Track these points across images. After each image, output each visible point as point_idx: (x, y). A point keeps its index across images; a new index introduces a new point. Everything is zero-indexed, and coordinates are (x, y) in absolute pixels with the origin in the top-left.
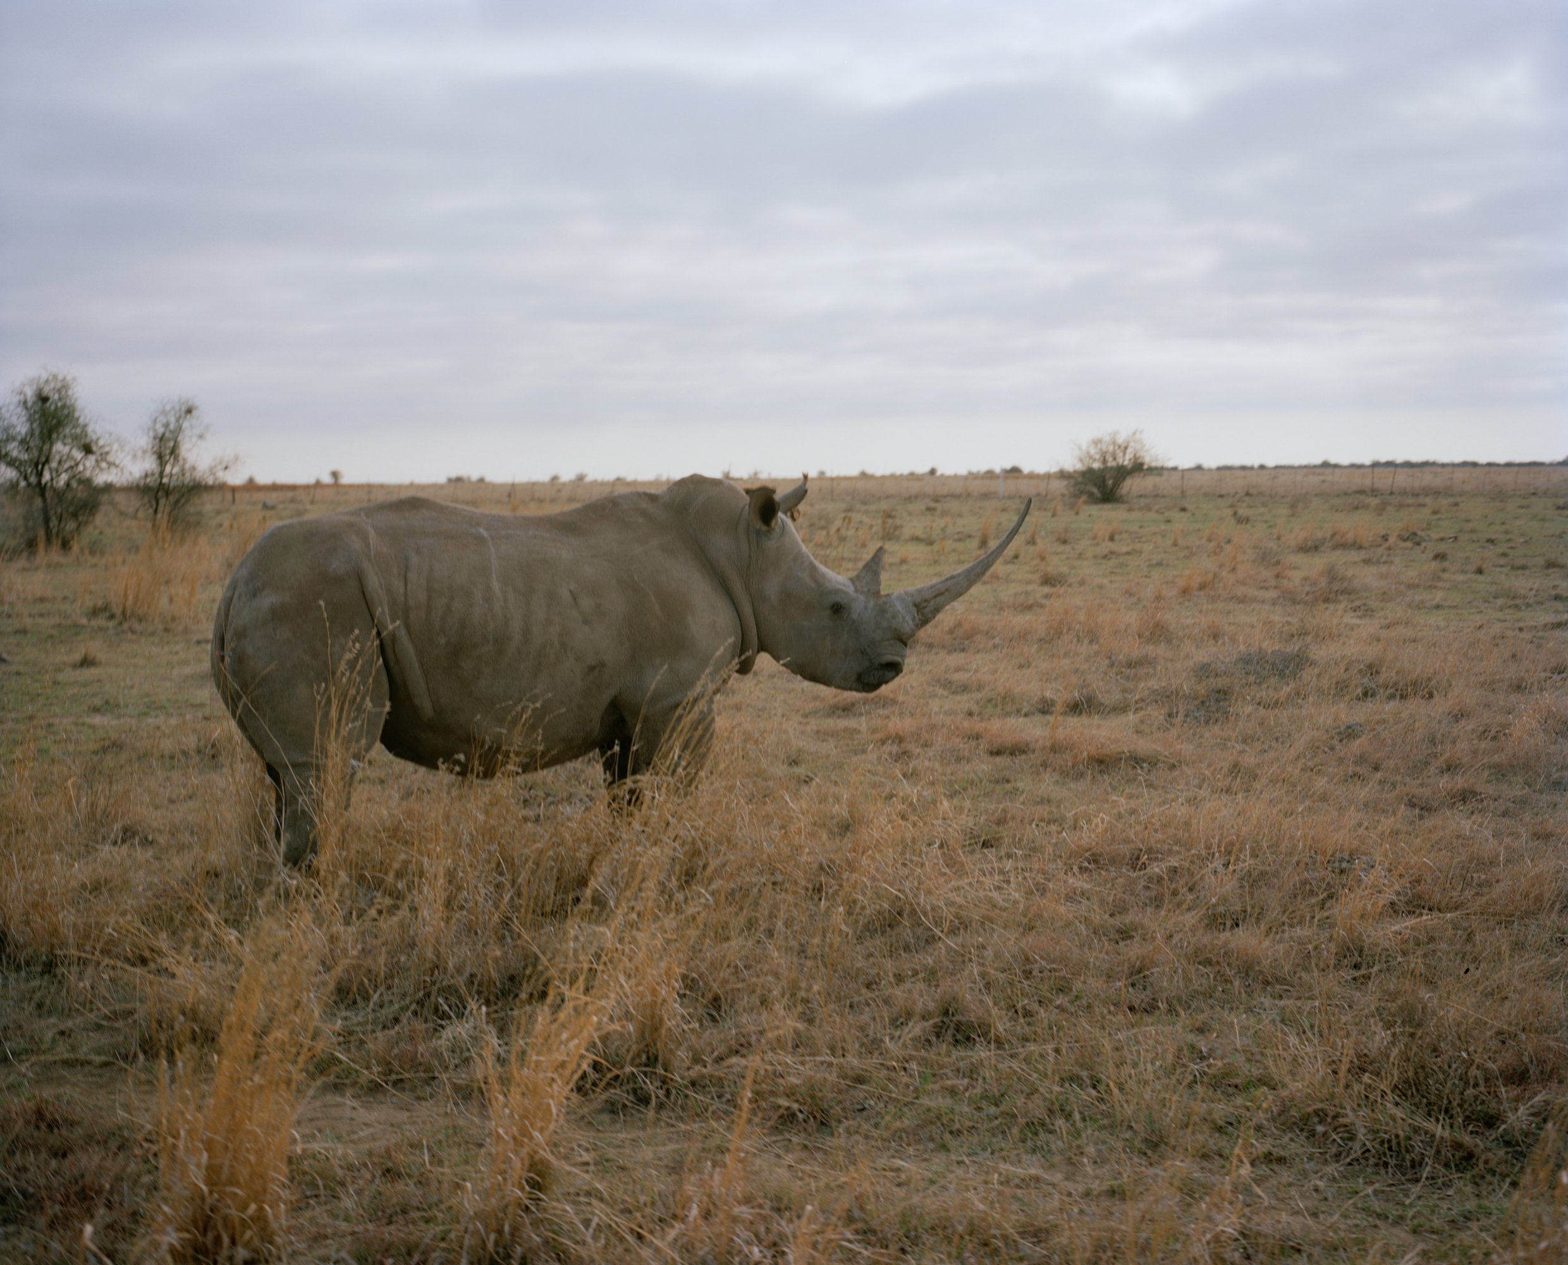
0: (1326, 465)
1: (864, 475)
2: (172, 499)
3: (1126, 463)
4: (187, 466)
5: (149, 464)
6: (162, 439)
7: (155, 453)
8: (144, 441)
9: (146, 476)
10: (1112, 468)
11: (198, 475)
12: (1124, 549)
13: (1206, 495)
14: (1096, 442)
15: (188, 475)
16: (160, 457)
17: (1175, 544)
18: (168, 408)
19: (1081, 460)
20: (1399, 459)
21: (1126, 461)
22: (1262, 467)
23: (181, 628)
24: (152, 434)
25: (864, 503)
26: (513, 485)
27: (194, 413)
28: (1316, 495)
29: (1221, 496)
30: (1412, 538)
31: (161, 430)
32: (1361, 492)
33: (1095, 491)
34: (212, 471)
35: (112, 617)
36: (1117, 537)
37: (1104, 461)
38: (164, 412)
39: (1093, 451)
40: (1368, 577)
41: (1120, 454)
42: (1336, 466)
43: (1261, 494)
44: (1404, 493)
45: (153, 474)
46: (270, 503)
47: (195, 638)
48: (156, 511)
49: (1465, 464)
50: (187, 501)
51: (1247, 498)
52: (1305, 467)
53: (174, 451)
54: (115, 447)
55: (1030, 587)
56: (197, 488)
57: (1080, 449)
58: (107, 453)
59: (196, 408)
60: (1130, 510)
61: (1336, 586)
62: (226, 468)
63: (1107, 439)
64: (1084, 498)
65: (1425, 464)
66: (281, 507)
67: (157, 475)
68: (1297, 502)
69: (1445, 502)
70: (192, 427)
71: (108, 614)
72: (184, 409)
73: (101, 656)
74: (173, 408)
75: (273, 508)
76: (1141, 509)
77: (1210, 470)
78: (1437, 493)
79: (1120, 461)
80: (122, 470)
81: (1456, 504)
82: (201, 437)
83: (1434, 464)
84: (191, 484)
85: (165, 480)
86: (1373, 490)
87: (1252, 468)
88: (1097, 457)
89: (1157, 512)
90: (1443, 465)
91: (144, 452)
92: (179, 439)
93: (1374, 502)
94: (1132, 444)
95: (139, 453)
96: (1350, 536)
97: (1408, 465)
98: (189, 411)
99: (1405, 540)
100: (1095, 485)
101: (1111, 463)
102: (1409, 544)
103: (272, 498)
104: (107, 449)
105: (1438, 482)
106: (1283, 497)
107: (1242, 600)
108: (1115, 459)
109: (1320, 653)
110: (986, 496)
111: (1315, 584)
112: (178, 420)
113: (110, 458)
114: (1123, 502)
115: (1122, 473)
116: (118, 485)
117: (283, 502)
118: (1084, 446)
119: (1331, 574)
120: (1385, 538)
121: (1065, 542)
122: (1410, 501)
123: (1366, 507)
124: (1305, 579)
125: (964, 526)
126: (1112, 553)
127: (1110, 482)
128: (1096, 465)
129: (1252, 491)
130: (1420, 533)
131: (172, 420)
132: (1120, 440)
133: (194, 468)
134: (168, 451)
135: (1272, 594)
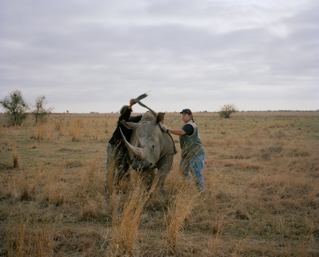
0: (269, 111)
1: (175, 112)
2: (40, 116)
3: (231, 110)
4: (43, 109)
5: (36, 109)
6: (38, 104)
7: (37, 106)
8: (35, 104)
9: (35, 111)
10: (228, 111)
11: (45, 111)
12: (235, 127)
13: (247, 117)
14: (225, 106)
15: (43, 111)
16: (38, 107)
17: (244, 126)
18: (40, 97)
19: (222, 109)
20: (284, 110)
21: (231, 109)
22: (256, 111)
23: (50, 141)
24: (36, 102)
25: (178, 118)
26: (106, 114)
27: (45, 98)
28: (269, 117)
29: (250, 117)
30: (292, 125)
31: (38, 102)
32: (278, 116)
33: (225, 116)
34: (48, 110)
35: (35, 139)
36: (232, 125)
37: (227, 110)
38: (39, 98)
39: (224, 108)
40: (286, 133)
41: (230, 108)
42: (271, 111)
43: (258, 116)
44: (287, 116)
45: (36, 111)
46: (57, 117)
47: (54, 143)
48: (37, 118)
49: (297, 111)
50: (43, 116)
51: (255, 117)
52: (265, 111)
53: (41, 106)
54: (30, 105)
55: (219, 134)
56: (45, 113)
57: (221, 107)
58: (28, 106)
59: (45, 97)
60: (233, 119)
61: (281, 135)
62: (51, 109)
63: (227, 105)
64: (223, 117)
65: (289, 111)
66: (59, 118)
67: (37, 111)
68: (266, 118)
69: (296, 118)
70: (44, 101)
71: (34, 138)
72: (43, 97)
73: (37, 146)
74: (41, 97)
75: (57, 118)
76: (235, 119)
77: (245, 112)
78: (294, 117)
79: (230, 110)
80: (31, 110)
81: (298, 119)
82: (46, 103)
83: (291, 111)
84: (44, 113)
85: (39, 112)
86: (281, 116)
87: (254, 111)
88: (225, 109)
89: (238, 120)
90: (293, 111)
91: (35, 106)
92: (42, 103)
93: (282, 118)
94: (232, 106)
95: (34, 106)
96: (280, 125)
97: (286, 111)
98: (44, 98)
99: (291, 126)
100: (224, 114)
101: (228, 110)
102: (292, 127)
103: (57, 116)
104: (28, 105)
105: (293, 114)
106: (262, 117)
107: (263, 137)
108: (229, 109)
109: (284, 147)
110: (202, 117)
111: (277, 134)
112: (41, 100)
113: (28, 107)
114: (230, 118)
115: (230, 112)
116: (30, 113)
117: (59, 117)
118: (222, 106)
119: (280, 132)
120: (287, 125)
121: (222, 126)
122: (289, 118)
123: (281, 119)
124: (274, 133)
125: (200, 122)
126: (233, 128)
127: (228, 114)
128: (225, 110)
129: (256, 116)
130: (294, 124)
131: (40, 100)
132: (230, 105)
133: (45, 110)
134: (40, 106)
135: (268, 136)
